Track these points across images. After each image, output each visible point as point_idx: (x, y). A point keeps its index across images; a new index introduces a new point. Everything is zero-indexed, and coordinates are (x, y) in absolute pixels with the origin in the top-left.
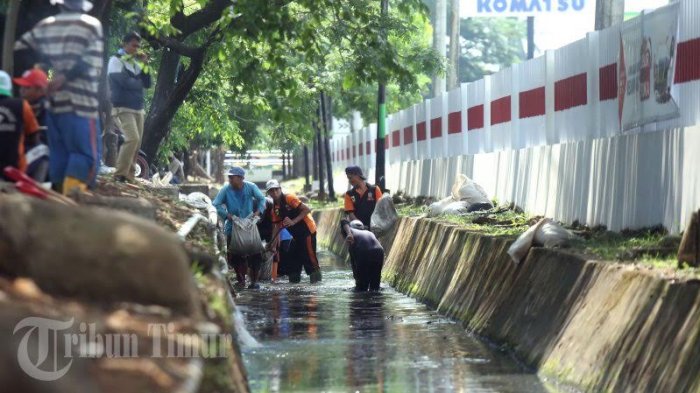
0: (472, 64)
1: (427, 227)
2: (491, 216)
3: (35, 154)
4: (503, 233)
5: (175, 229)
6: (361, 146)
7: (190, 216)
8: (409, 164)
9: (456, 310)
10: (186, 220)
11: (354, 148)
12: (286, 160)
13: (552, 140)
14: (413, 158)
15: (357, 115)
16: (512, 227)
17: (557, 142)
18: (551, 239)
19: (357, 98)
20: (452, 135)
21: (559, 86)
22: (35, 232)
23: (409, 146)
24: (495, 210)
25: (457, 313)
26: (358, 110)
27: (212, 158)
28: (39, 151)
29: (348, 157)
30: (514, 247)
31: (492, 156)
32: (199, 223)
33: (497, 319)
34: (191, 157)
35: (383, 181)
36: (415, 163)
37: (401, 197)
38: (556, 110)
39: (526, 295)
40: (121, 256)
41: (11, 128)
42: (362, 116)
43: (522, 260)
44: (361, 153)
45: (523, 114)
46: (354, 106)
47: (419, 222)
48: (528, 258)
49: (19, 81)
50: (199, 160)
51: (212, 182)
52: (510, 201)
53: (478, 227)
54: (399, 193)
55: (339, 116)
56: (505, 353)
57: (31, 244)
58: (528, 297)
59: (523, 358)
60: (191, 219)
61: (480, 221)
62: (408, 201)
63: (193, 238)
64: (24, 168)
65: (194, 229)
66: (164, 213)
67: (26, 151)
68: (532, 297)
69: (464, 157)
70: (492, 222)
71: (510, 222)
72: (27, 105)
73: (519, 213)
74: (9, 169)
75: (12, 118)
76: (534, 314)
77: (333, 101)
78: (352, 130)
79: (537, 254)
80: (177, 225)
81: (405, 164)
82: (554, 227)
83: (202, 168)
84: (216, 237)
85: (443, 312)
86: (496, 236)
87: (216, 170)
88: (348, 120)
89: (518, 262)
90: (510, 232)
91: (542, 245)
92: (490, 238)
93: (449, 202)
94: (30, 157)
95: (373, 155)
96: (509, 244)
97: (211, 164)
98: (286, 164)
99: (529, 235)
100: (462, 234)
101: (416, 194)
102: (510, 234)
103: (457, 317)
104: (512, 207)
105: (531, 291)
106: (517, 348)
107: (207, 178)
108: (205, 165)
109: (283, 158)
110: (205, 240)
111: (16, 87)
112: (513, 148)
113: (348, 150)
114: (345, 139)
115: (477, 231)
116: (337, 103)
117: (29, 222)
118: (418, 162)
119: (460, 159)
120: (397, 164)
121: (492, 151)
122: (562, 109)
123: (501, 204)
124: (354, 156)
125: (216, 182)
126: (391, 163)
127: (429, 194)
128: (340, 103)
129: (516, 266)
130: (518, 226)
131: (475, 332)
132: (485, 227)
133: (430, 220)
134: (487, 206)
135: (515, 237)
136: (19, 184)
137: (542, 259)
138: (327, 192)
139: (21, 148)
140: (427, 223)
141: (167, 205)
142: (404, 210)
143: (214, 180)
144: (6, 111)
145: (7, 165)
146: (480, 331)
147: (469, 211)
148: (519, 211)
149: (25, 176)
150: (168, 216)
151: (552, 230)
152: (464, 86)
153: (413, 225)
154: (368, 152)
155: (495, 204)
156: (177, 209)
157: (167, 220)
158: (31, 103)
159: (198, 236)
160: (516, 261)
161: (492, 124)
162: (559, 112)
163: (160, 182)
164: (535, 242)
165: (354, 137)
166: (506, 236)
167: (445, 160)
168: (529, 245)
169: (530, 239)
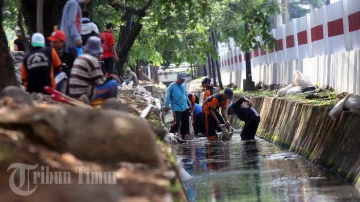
0: (295, 6)
1: (280, 102)
2: (316, 94)
3: (59, 78)
4: (324, 104)
5: (138, 114)
6: (236, 57)
7: (146, 106)
8: (265, 66)
9: (300, 149)
10: (145, 108)
11: (232, 58)
12: (193, 68)
13: (349, 49)
14: (267, 63)
15: (232, 40)
16: (329, 100)
17: (352, 49)
18: (354, 106)
19: (230, 30)
20: (289, 49)
21: (351, 17)
22: (69, 126)
23: (264, 56)
24: (317, 90)
25: (301, 151)
26: (232, 37)
27: (151, 69)
28: (61, 76)
29: (229, 64)
30: (332, 112)
31: (314, 60)
32: (152, 109)
33: (326, 153)
34: (139, 70)
35: (251, 77)
36: (268, 65)
37: (262, 85)
38: (350, 31)
39: (342, 139)
40: (118, 136)
41: (46, 64)
42: (234, 40)
43: (338, 119)
44: (236, 62)
45: (331, 34)
46: (229, 35)
47: (275, 100)
48: (341, 118)
49: (49, 38)
50: (144, 71)
51: (152, 83)
52: (326, 84)
53: (309, 101)
54: (260, 83)
55: (221, 41)
56: (333, 173)
57: (67, 133)
58: (343, 140)
59: (343, 175)
60: (147, 107)
61: (310, 97)
62: (266, 87)
63: (149, 118)
64: (55, 86)
65: (149, 113)
66: (132, 105)
67: (55, 77)
68: (346, 140)
69: (297, 61)
70: (317, 97)
71: (327, 97)
72: (54, 51)
73: (332, 91)
74: (47, 88)
75: (46, 59)
76: (348, 150)
77: (218, 32)
78: (230, 49)
79: (347, 115)
80: (140, 111)
81: (263, 66)
82: (354, 99)
83: (145, 75)
84: (161, 116)
85: (293, 150)
86: (321, 106)
87: (154, 76)
88: (226, 43)
89: (336, 120)
90: (328, 102)
91: (349, 110)
92: (317, 107)
93: (291, 87)
94: (57, 80)
95: (244, 63)
96: (329, 110)
97: (151, 72)
98: (193, 70)
99: (341, 104)
100: (300, 105)
101: (270, 83)
102: (329, 104)
103: (302, 153)
104: (328, 88)
105: (345, 137)
106: (339, 170)
107: (149, 81)
108: (147, 74)
109: (191, 66)
110: (156, 119)
111: (47, 42)
112: (326, 54)
113: (228, 60)
114: (226, 54)
115: (309, 103)
116: (219, 34)
117: (66, 120)
118: (270, 65)
119: (294, 62)
120: (258, 67)
121: (313, 57)
122: (354, 30)
123: (321, 86)
124: (232, 63)
125: (155, 83)
126: (254, 66)
127: (278, 83)
128: (221, 33)
129: (334, 122)
130: (332, 99)
131: (314, 162)
132: (314, 101)
133: (281, 98)
134: (313, 88)
135: (332, 106)
136: (53, 95)
137: (350, 118)
138: (218, 84)
139: (52, 75)
140: (279, 100)
141: (133, 101)
142: (265, 92)
143: (153, 81)
144: (43, 55)
145: (45, 86)
146: (316, 161)
147: (303, 92)
148: (332, 90)
149: (56, 91)
150: (134, 106)
151: (355, 101)
152: (295, 20)
153: (271, 101)
154: (240, 61)
155: (318, 87)
156: (138, 102)
157: (134, 109)
158: (56, 50)
159: (152, 117)
160: (334, 119)
161: (312, 41)
162: (352, 32)
163: (127, 87)
164: (345, 108)
165: (231, 53)
166: (326, 106)
167: (286, 63)
168: (342, 110)
169: (342, 107)
